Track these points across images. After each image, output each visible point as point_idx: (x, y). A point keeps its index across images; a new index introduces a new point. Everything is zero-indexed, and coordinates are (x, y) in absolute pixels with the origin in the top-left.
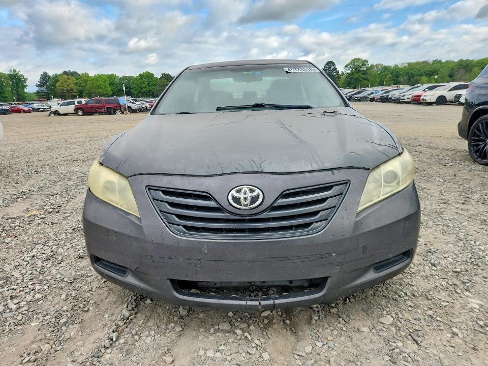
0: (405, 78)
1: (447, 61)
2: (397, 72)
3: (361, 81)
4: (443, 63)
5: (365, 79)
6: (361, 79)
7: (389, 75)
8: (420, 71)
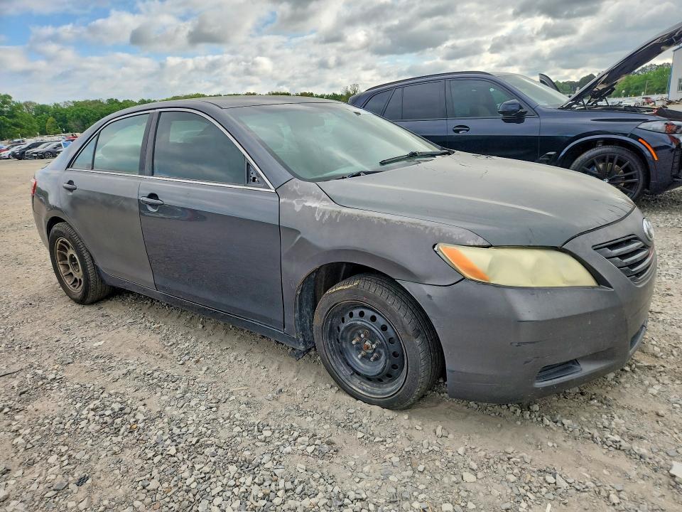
0: (77, 123)
1: (124, 101)
2: (61, 114)
3: (9, 127)
4: (121, 103)
5: (16, 125)
6: (8, 125)
7: (51, 119)
8: (95, 114)
